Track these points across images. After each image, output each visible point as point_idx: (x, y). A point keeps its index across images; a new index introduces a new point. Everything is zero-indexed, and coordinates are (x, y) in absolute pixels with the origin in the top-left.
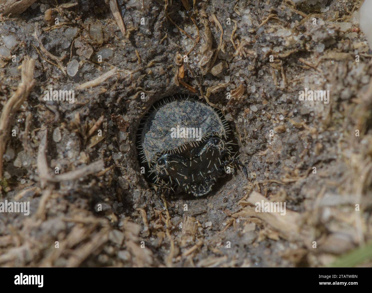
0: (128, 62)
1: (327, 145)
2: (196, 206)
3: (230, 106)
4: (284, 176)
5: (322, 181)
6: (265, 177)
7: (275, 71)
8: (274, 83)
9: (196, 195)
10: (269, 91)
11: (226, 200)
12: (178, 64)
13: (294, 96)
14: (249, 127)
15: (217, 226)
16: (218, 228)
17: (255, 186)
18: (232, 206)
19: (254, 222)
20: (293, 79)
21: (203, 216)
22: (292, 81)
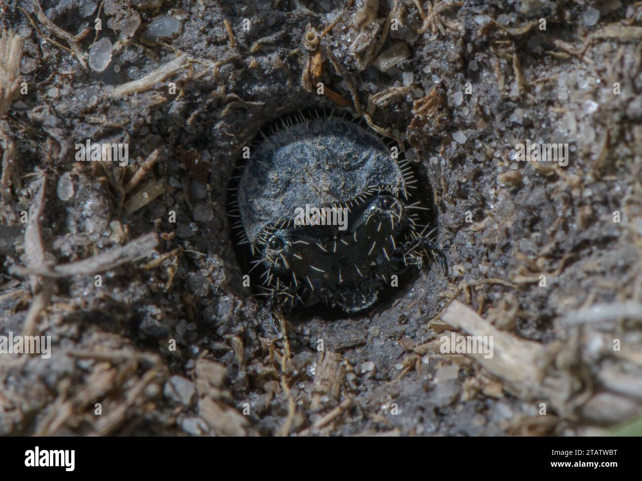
0: (210, 43)
1: (601, 210)
2: (346, 332)
3: (413, 133)
4: (517, 272)
5: (589, 281)
6: (480, 274)
7: (500, 63)
8: (498, 86)
9: (348, 310)
10: (489, 103)
11: (404, 320)
12: (308, 48)
13: (538, 112)
14: (450, 174)
15: (384, 371)
16: (387, 374)
17: (460, 293)
18: (415, 331)
19: (457, 363)
20: (536, 77)
21: (358, 351)
22: (534, 83)
